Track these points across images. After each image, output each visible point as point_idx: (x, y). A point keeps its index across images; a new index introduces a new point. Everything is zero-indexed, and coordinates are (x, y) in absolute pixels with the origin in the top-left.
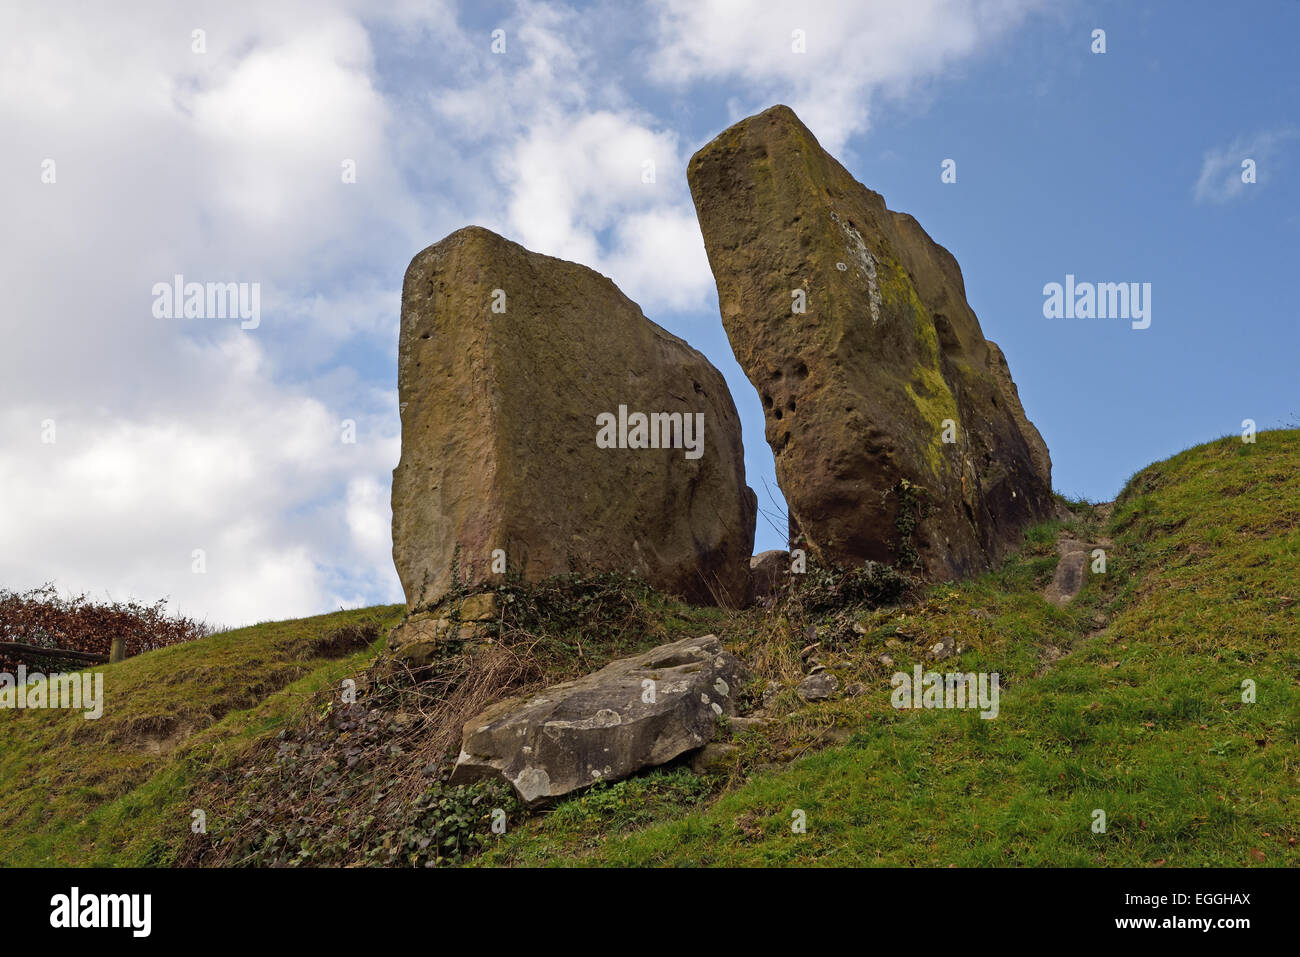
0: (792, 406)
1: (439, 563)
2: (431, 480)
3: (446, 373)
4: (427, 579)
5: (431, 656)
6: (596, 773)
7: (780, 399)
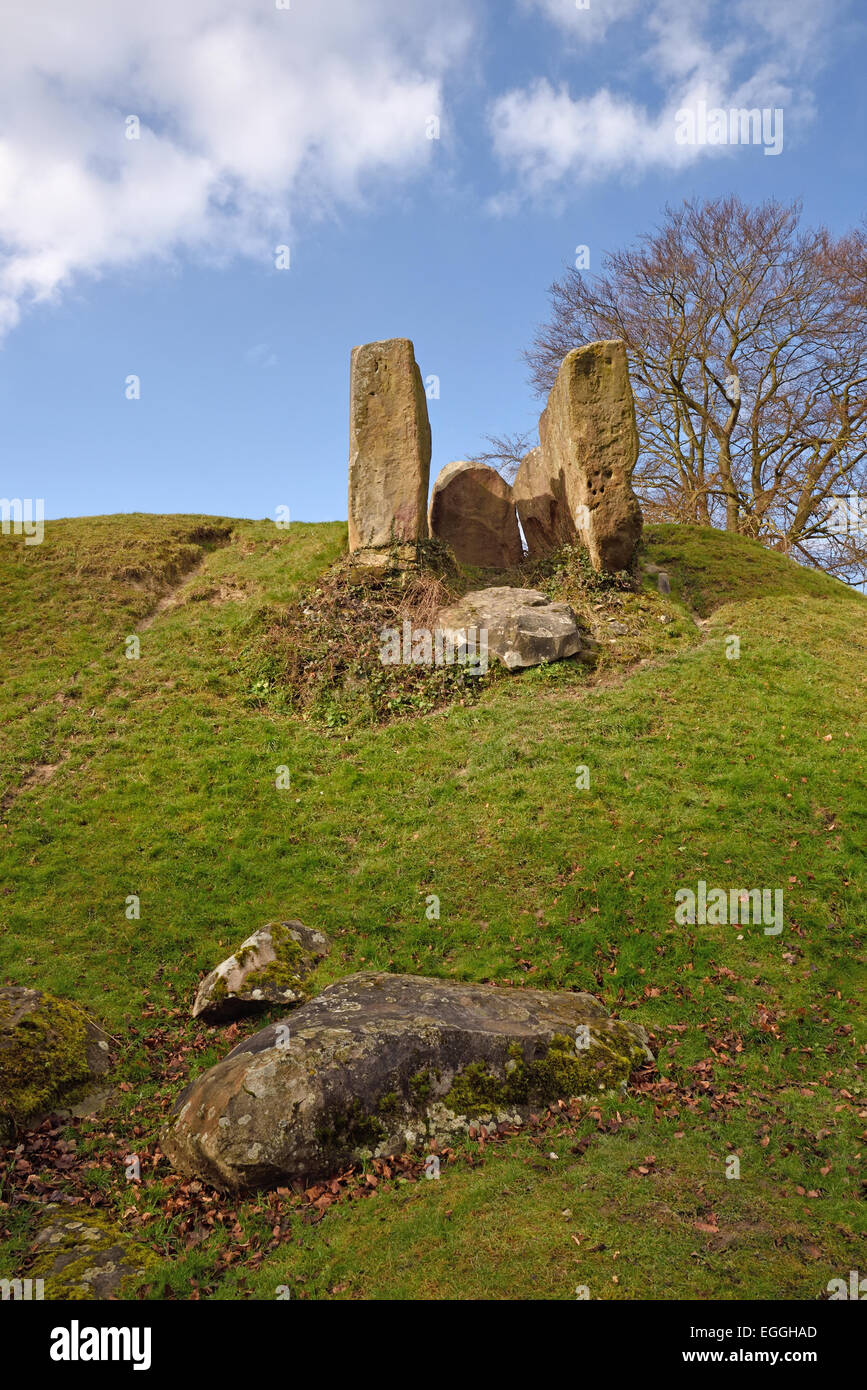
0: (602, 490)
1: (382, 524)
2: (376, 477)
3: (387, 418)
4: (373, 533)
5: (386, 575)
6: (543, 658)
7: (597, 485)
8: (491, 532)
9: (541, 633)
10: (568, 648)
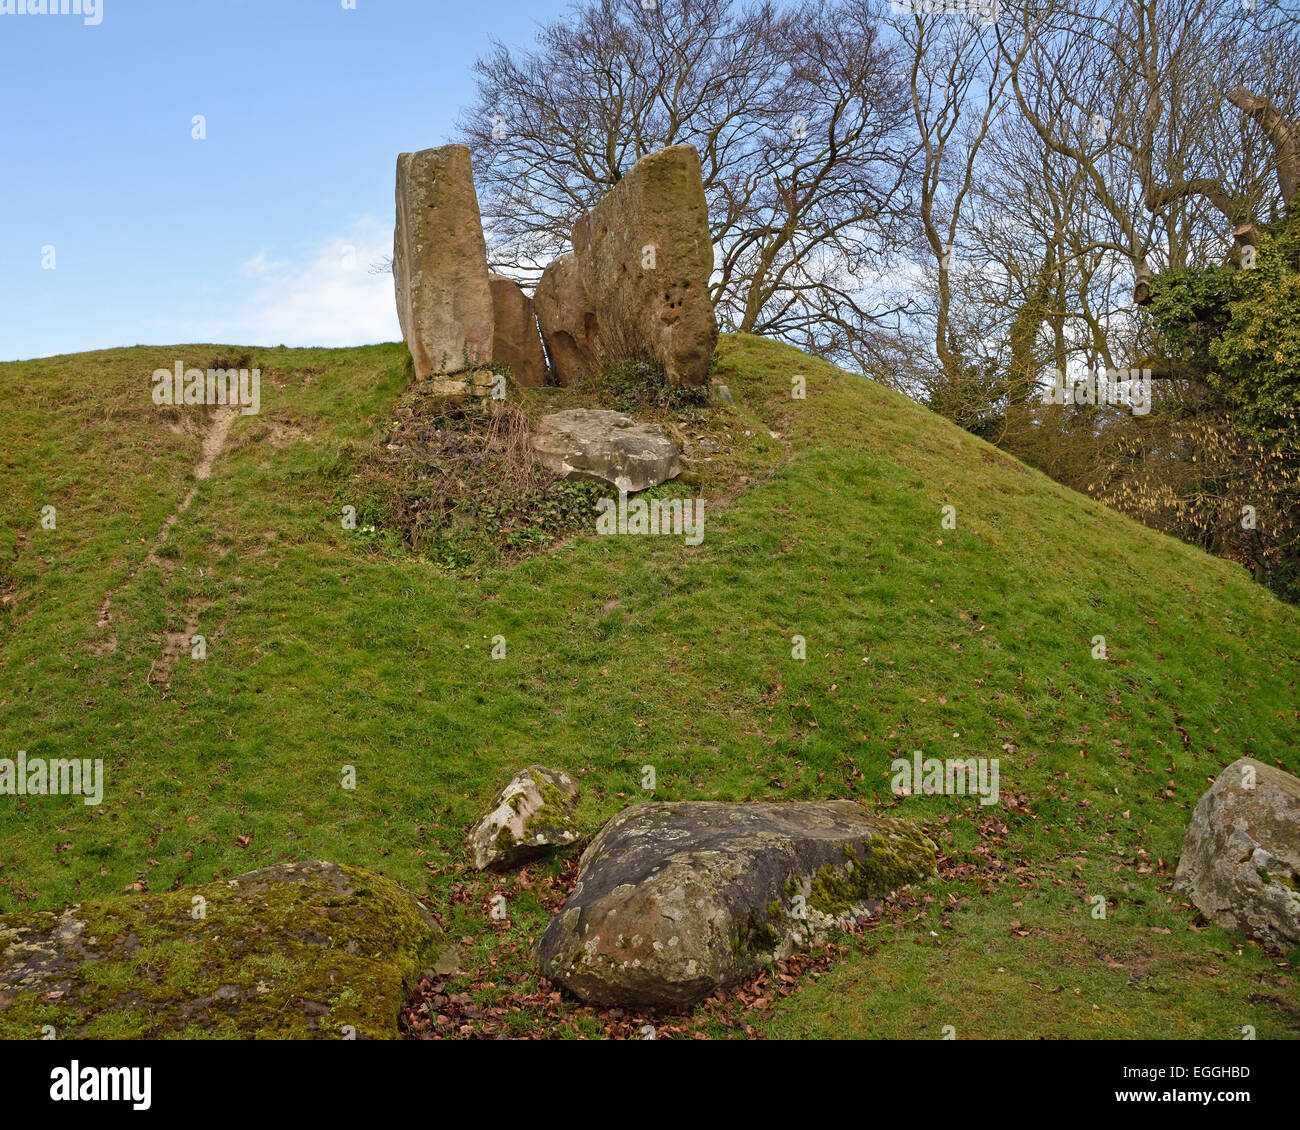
0: (680, 304)
1: (454, 348)
2: (444, 297)
3: (449, 233)
4: (445, 358)
5: (464, 403)
6: (651, 481)
7: (675, 298)
8: (512, 348)
9: (646, 456)
10: (672, 469)
